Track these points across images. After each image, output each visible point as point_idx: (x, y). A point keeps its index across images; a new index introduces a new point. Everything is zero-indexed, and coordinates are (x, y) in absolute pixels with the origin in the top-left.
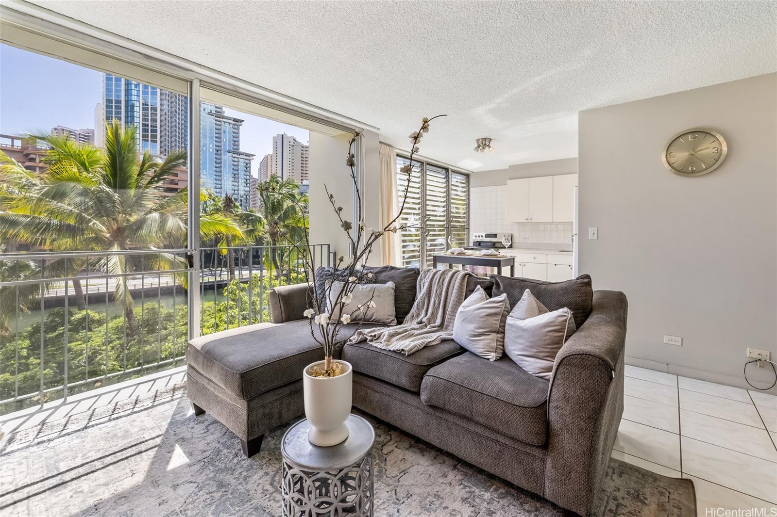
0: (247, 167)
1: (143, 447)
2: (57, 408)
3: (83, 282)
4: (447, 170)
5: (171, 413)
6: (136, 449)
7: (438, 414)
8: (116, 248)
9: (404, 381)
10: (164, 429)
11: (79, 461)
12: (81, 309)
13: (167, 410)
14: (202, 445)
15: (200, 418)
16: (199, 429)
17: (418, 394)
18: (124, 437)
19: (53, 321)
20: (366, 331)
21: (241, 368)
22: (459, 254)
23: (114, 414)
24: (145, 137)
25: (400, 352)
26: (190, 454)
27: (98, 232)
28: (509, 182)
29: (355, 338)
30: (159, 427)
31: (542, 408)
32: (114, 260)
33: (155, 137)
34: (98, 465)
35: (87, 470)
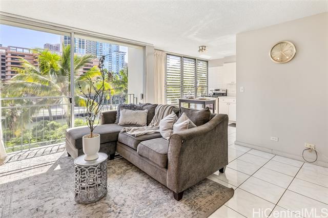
0: (123, 58)
1: (48, 164)
2: (26, 151)
3: (52, 110)
4: (195, 59)
5: (61, 155)
6: (46, 164)
7: (142, 158)
8: (63, 95)
9: (133, 146)
10: (56, 160)
11: (28, 166)
12: (51, 121)
13: (60, 154)
14: (66, 165)
15: (69, 157)
16: (68, 160)
17: (136, 150)
18: (43, 161)
19: (41, 125)
20: (126, 128)
21: (76, 138)
22: (190, 98)
23: (43, 154)
24: (80, 46)
25: (133, 135)
26: (61, 167)
27: (57, 89)
28: (224, 65)
29: (123, 130)
30: (55, 159)
31: (166, 154)
32: (64, 100)
33: (83, 46)
34: (33, 167)
35: (30, 168)
